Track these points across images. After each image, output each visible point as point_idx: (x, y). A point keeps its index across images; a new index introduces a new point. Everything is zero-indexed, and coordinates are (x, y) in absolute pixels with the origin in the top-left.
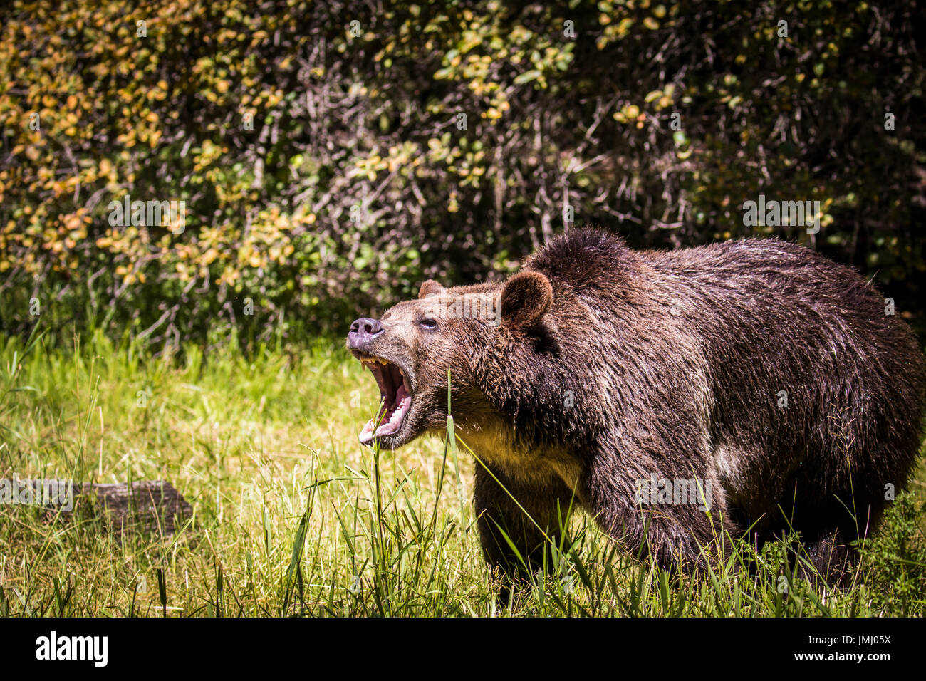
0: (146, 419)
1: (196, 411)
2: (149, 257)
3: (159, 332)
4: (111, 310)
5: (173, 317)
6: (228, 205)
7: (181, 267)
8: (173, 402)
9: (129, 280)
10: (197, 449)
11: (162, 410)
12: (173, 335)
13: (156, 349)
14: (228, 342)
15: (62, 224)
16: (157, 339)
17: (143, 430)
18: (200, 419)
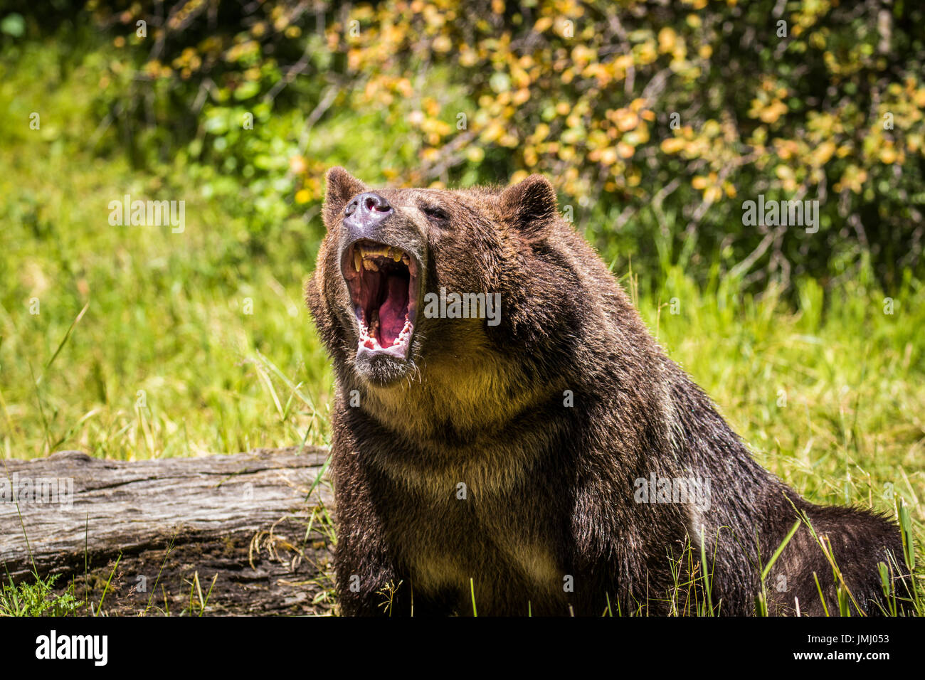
0: (746, 389)
1: (819, 373)
2: (737, 161)
3: (761, 265)
4: (691, 238)
5: (779, 243)
6: (846, 79)
7: (783, 171)
8: (782, 362)
9: (711, 195)
10: (820, 425)
11: (768, 374)
12: (779, 269)
13: (757, 288)
14: (857, 273)
15: (613, 124)
16: (759, 276)
17: (742, 405)
18: (822, 382)
